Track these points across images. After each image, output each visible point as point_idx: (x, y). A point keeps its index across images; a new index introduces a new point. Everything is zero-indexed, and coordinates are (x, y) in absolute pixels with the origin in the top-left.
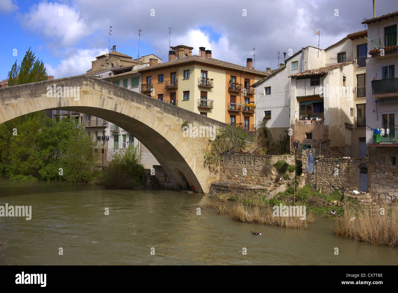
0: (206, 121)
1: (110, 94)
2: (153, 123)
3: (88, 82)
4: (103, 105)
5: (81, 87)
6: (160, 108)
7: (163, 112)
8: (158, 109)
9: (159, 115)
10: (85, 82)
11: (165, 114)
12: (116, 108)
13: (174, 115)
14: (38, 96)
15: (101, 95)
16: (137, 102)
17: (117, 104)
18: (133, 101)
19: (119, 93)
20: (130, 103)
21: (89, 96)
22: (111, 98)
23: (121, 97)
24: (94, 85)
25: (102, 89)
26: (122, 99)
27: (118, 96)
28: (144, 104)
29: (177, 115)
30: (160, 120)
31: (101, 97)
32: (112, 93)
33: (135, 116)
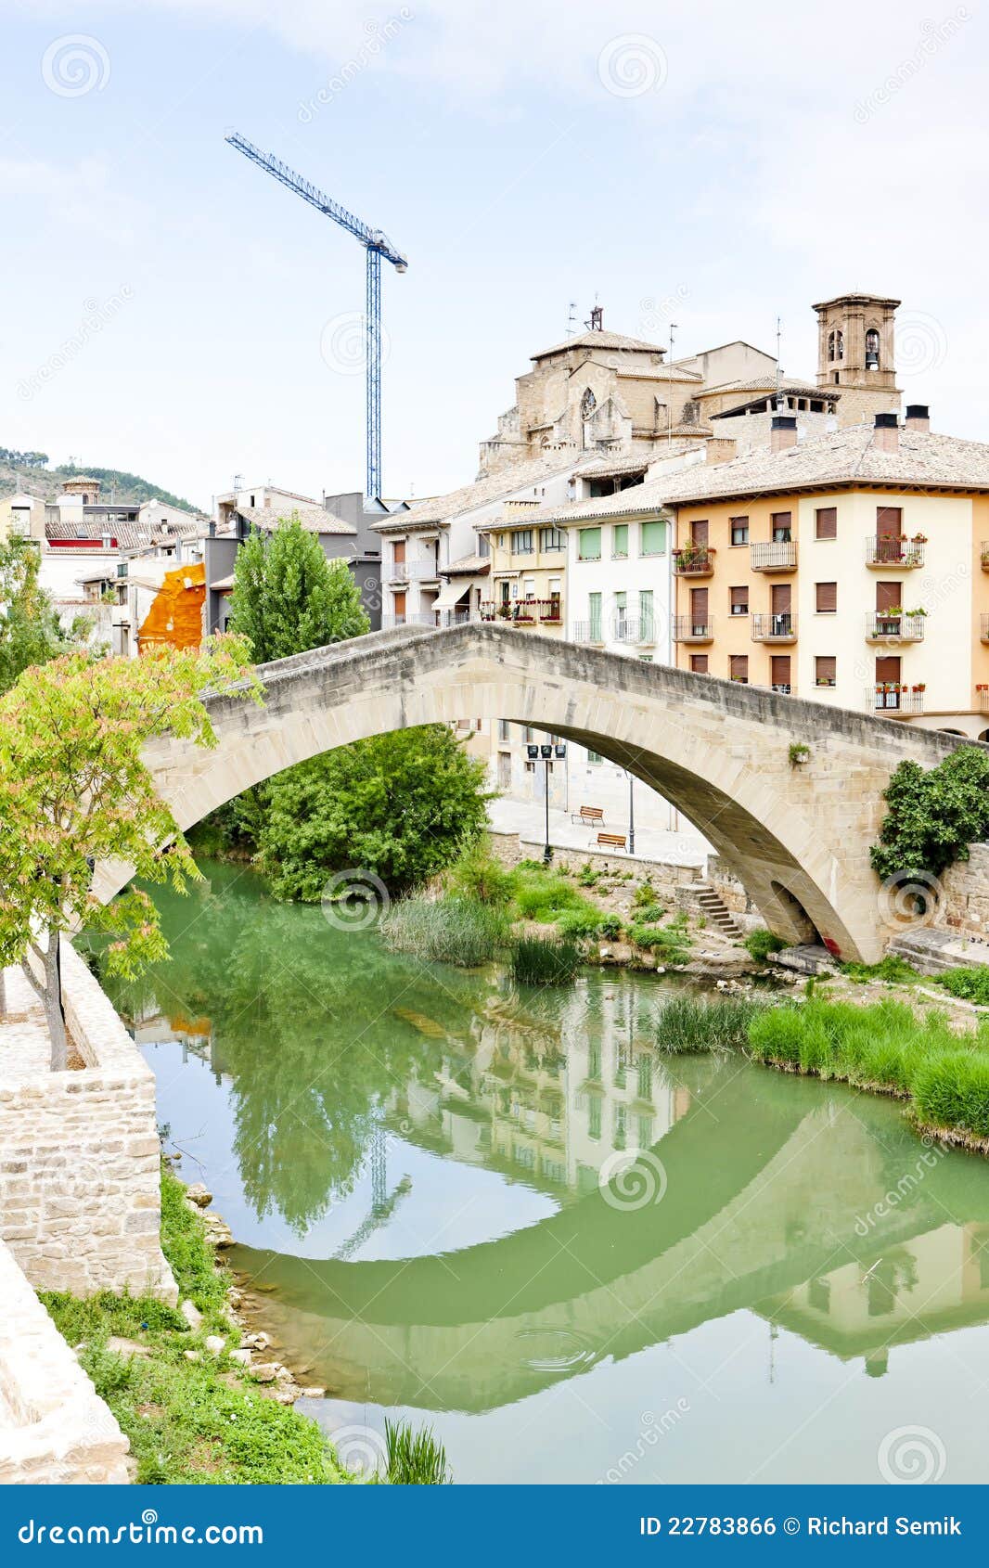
0: (873, 730)
1: (552, 673)
2: (692, 754)
3: (484, 644)
4: (530, 710)
5: (463, 661)
6: (714, 701)
7: (723, 712)
8: (707, 705)
9: (713, 725)
10: (473, 645)
11: (730, 719)
12: (570, 716)
13: (761, 720)
14: (342, 702)
15: (525, 678)
16: (638, 690)
17: (575, 701)
18: (623, 686)
19: (580, 668)
20: (614, 693)
21: (486, 685)
22: (555, 686)
23: (585, 678)
24: (501, 650)
25: (526, 662)
26: (590, 686)
27: (576, 675)
28: (657, 695)
29: (770, 718)
30: (714, 739)
31: (524, 687)
32: (557, 670)
33: (630, 735)
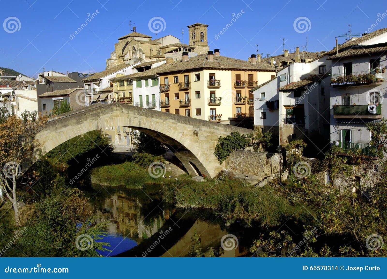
0: (212, 125)
1: (135, 114)
2: (170, 132)
3: (118, 108)
4: (130, 123)
5: (112, 112)
6: (175, 120)
7: (177, 122)
8: (173, 121)
9: (174, 125)
10: (115, 108)
11: (179, 124)
12: (140, 125)
13: (186, 124)
14: (82, 123)
15: (128, 116)
16: (156, 118)
17: (141, 121)
18: (152, 117)
19: (142, 113)
20: (150, 119)
21: (119, 118)
22: (136, 117)
23: (143, 115)
24: (122, 109)
25: (128, 112)
26: (144, 117)
27: (141, 115)
28: (161, 119)
29: (188, 123)
30: (174, 129)
31: (128, 118)
32: (136, 113)
33: (155, 128)
